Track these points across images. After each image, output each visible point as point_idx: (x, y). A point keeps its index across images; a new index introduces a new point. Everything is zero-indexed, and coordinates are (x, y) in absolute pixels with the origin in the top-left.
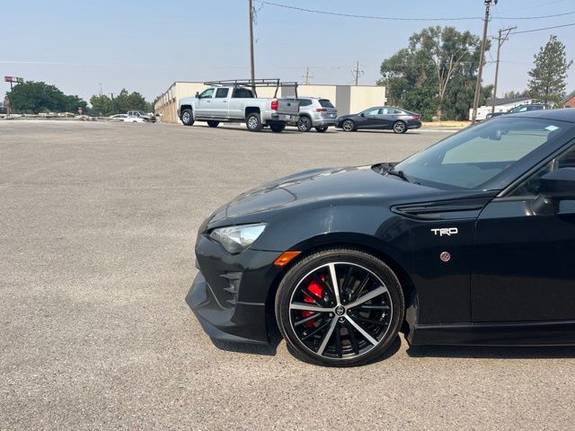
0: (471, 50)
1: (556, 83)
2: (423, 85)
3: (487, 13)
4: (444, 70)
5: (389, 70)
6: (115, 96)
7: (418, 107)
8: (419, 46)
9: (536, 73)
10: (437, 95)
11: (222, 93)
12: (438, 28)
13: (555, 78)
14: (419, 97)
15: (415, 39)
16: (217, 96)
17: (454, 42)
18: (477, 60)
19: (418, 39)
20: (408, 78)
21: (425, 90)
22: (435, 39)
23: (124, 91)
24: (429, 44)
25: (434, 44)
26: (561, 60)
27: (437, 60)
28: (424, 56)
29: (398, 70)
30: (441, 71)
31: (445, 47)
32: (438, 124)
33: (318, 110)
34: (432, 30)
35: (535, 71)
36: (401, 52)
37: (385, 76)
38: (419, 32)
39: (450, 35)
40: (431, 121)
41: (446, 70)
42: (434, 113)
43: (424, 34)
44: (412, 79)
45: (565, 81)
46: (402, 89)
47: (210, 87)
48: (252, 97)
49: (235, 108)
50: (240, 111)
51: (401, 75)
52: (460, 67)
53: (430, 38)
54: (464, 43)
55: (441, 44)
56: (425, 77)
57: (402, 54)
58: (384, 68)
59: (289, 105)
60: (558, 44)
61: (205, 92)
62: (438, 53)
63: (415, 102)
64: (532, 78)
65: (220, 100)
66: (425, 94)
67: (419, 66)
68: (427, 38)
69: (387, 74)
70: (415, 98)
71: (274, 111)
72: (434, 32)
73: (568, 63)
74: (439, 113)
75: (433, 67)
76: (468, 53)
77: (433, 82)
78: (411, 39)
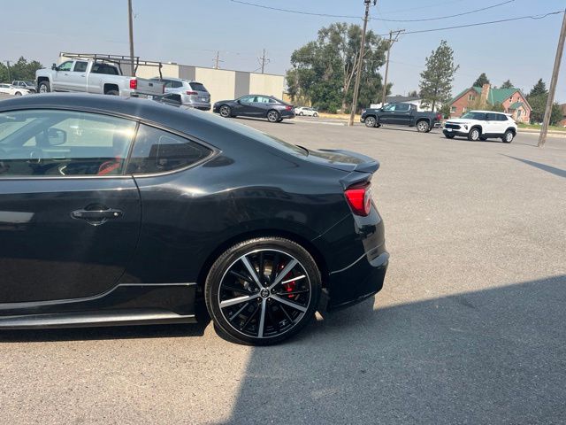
0: (374, 48)
1: (443, 85)
2: (329, 78)
3: (367, 12)
4: (350, 65)
5: (299, 61)
6: (11, 65)
7: (324, 98)
8: (327, 41)
9: (426, 75)
10: (342, 90)
11: (81, 67)
12: (345, 24)
13: (443, 80)
14: (325, 89)
15: (324, 33)
16: (75, 70)
17: (359, 38)
18: (379, 59)
19: (326, 33)
20: (316, 70)
21: (331, 83)
22: (342, 35)
23: (22, 59)
24: (336, 40)
25: (341, 40)
26: (449, 64)
27: (343, 55)
28: (332, 51)
29: (307, 62)
30: (346, 66)
31: (351, 44)
32: (342, 116)
33: (189, 93)
34: (339, 26)
35: (426, 73)
36: (310, 44)
37: (295, 66)
38: (327, 27)
39: (355, 33)
40: (336, 113)
41: (351, 65)
42: (339, 106)
43: (332, 29)
44: (319, 71)
45: (451, 83)
46: (310, 81)
47: (70, 59)
48: (117, 74)
49: (93, 84)
50: (98, 87)
51: (310, 67)
52: (363, 64)
53: (336, 33)
54: (368, 41)
55: (347, 40)
56: (332, 71)
57: (311, 47)
58: (294, 59)
59: (151, 85)
60: (447, 48)
61: (64, 64)
62: (344, 49)
63: (322, 94)
64: (423, 80)
65: (79, 74)
66: (331, 88)
67: (326, 59)
68: (335, 33)
69: (298, 64)
70: (322, 90)
71: (133, 90)
72: (341, 28)
73: (455, 67)
74: (344, 106)
75: (339, 62)
76: (371, 52)
77: (338, 76)
78: (320, 32)
